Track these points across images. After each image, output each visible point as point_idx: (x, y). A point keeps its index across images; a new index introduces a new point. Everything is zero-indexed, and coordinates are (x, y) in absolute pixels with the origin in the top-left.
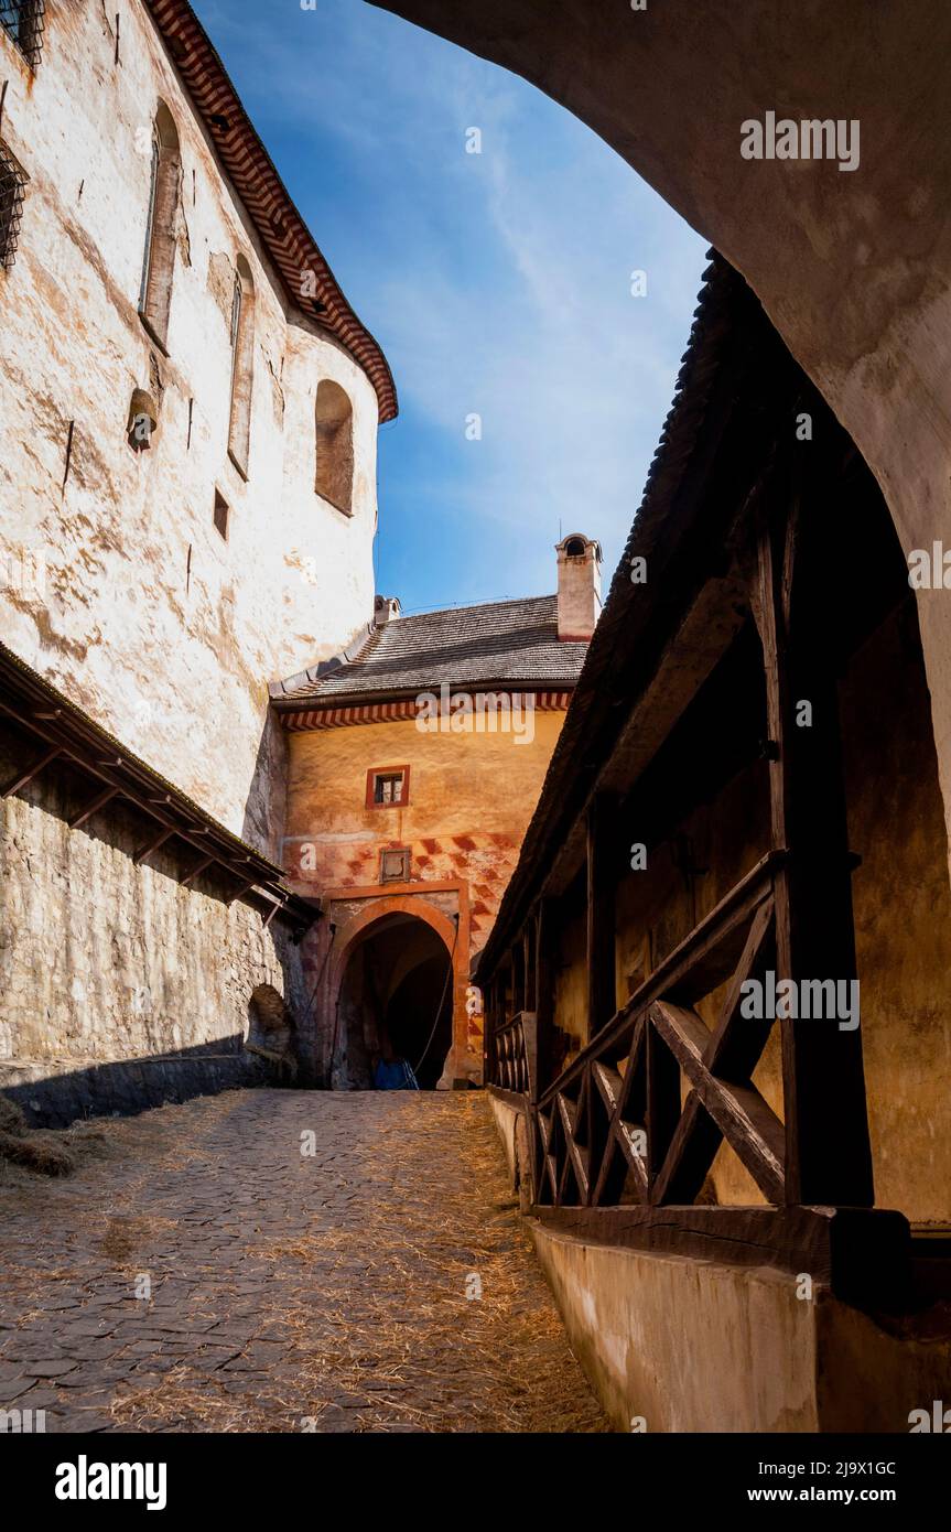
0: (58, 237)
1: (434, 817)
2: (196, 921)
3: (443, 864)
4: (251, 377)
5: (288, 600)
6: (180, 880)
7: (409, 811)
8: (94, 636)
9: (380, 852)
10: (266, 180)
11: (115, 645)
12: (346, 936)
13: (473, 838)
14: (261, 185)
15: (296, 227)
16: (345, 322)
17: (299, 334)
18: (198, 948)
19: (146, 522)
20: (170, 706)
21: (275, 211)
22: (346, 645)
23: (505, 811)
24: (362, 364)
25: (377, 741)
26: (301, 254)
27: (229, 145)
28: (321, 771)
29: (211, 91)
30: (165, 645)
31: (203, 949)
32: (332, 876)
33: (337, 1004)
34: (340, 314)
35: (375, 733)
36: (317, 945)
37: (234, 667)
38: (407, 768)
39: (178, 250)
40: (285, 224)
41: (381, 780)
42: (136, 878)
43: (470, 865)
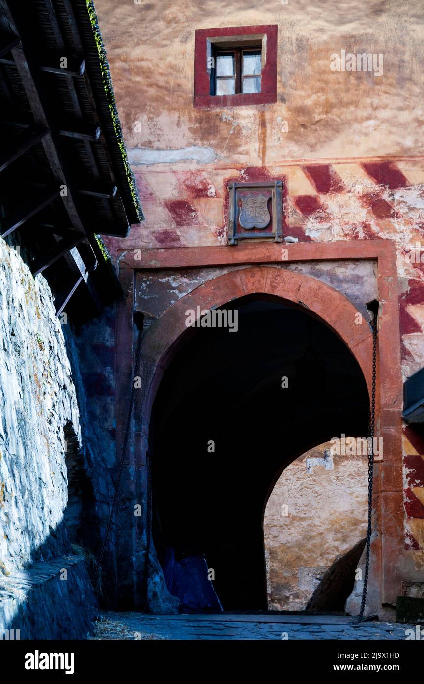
3: (344, 214)
7: (279, 113)
9: (227, 187)
13: (401, 166)
38: (272, 31)
41: (217, 50)
43: (396, 215)
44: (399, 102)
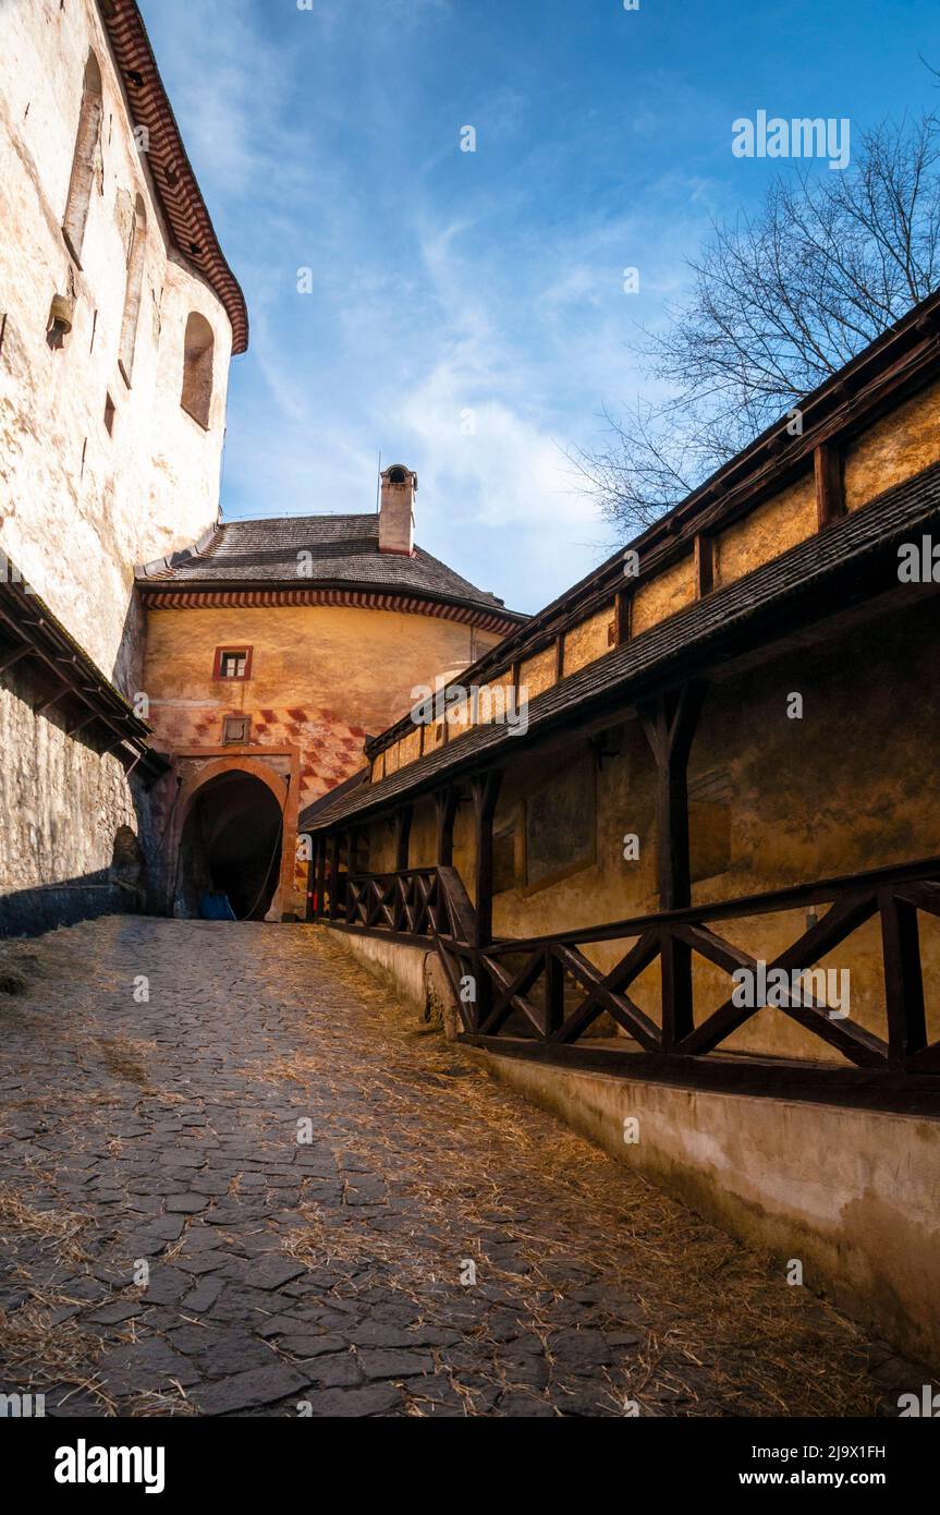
0: (6, 148)
1: (272, 691)
2: (77, 769)
3: (278, 733)
4: (139, 301)
5: (152, 496)
6: (67, 732)
7: (251, 685)
8: (10, 508)
9: (224, 719)
10: (168, 134)
11: (25, 519)
12: (191, 789)
13: (305, 712)
14: (163, 138)
15: (187, 178)
16: (216, 265)
17: (177, 271)
18: (78, 791)
19: (55, 412)
20: (63, 577)
21: (171, 161)
22: (197, 539)
23: (334, 690)
24: (224, 303)
25: (225, 623)
26: (188, 202)
27: (140, 99)
28: (174, 645)
29: (132, 49)
30: (63, 523)
31: (82, 793)
32: (180, 736)
33: (180, 845)
34: (212, 258)
35: (225, 616)
36: (165, 794)
37: (111, 550)
38: (251, 648)
39: (95, 180)
40: (178, 174)
41: (227, 657)
42: (36, 728)
43: (301, 734)
44: (306, 683)
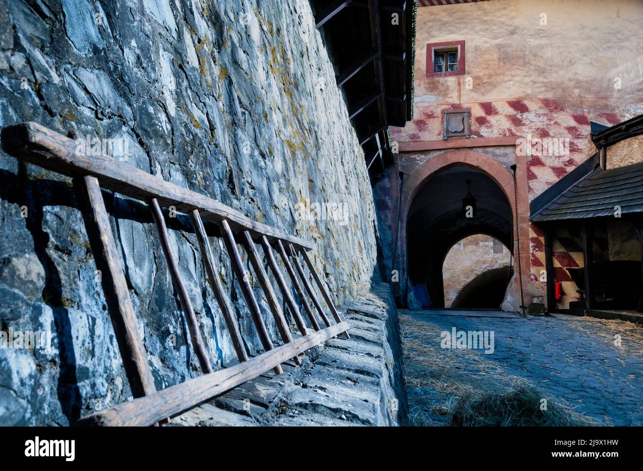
1: (490, 84)
3: (499, 125)
7: (468, 79)
9: (442, 113)
12: (413, 182)
13: (526, 102)
23: (553, 80)
25: (434, 20)
35: (432, 14)
36: (389, 189)
38: (463, 43)
43: (524, 125)
44: (524, 73)
